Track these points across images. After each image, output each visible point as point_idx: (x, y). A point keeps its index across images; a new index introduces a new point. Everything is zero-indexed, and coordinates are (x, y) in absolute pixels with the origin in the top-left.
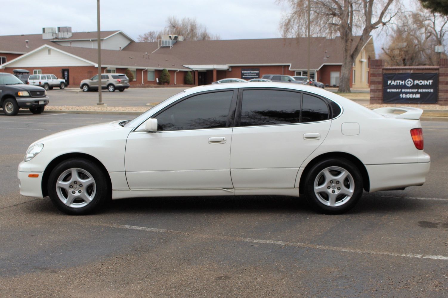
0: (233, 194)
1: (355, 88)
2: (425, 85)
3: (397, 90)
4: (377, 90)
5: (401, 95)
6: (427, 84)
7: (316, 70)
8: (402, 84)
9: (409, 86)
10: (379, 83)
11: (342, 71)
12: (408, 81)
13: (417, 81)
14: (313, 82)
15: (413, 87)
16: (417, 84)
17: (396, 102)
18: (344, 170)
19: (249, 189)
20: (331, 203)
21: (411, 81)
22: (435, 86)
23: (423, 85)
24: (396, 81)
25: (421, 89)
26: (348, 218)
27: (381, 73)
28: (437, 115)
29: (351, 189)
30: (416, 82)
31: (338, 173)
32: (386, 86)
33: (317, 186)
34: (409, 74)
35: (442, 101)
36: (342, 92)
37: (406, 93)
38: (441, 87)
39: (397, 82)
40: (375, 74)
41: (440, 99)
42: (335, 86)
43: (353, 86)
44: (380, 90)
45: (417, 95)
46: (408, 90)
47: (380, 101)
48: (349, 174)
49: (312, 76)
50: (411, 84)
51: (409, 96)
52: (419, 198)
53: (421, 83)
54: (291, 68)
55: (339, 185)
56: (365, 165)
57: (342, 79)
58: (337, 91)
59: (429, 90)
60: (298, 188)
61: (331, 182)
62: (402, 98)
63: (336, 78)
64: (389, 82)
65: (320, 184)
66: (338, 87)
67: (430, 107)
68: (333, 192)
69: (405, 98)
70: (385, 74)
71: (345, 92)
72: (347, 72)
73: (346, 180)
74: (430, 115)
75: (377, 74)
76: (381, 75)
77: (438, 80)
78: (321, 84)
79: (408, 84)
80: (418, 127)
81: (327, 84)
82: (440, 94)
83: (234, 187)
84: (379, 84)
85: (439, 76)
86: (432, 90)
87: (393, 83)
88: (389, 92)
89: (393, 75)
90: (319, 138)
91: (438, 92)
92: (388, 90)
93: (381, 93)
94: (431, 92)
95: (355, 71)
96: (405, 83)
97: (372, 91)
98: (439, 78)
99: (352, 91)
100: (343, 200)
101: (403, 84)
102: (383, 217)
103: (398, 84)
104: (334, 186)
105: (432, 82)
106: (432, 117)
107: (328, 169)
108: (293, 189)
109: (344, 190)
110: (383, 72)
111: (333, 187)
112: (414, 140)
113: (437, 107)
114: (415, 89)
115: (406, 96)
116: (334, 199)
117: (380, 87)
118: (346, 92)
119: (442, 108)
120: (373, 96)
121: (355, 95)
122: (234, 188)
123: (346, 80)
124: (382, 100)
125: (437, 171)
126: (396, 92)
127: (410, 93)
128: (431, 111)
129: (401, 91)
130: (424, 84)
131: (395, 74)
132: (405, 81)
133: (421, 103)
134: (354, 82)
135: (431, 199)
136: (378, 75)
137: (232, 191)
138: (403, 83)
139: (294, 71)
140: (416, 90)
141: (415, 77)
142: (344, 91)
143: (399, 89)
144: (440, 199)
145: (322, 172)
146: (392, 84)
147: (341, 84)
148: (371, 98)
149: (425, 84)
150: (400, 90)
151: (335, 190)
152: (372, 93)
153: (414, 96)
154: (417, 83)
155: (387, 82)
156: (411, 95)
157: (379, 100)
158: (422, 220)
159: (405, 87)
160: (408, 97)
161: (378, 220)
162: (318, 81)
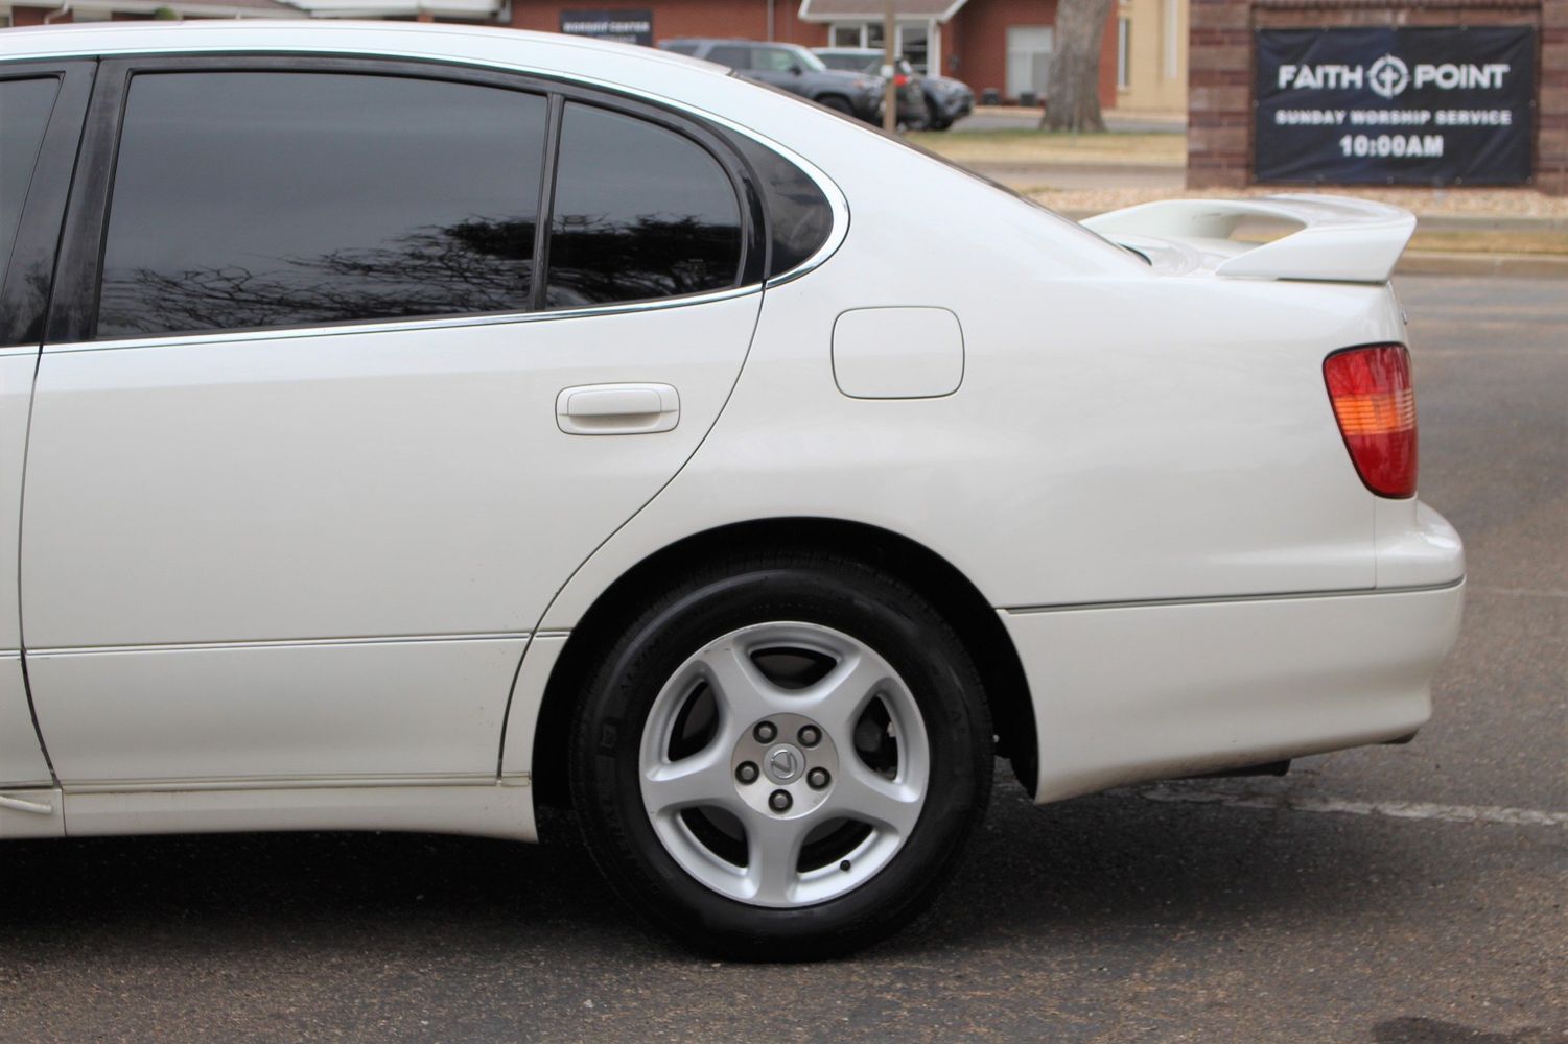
0: (54, 829)
1: (1128, 110)
2: (1467, 90)
3: (1328, 118)
4: (1223, 114)
5: (1346, 142)
6: (1478, 84)
7: (932, 19)
8: (1352, 83)
9: (1387, 92)
10: (1232, 77)
11: (1060, 23)
12: (1383, 70)
13: (1430, 68)
14: (919, 77)
15: (1412, 98)
16: (1430, 86)
17: (1321, 177)
18: (853, 650)
19: (174, 791)
20: (764, 885)
21: (1395, 70)
22: (1519, 92)
23: (1457, 89)
24: (1320, 71)
25: (1446, 108)
26: (882, 990)
27: (1242, 24)
28: (1529, 247)
29: (905, 780)
30: (1425, 73)
31: (812, 669)
32: (1268, 94)
33: (666, 759)
34: (1386, 30)
35: (1555, 170)
36: (1064, 128)
37: (1373, 132)
38: (1550, 99)
39: (1326, 77)
40: (1211, 32)
41: (1544, 164)
42: (1028, 101)
43: (1121, 101)
44: (1238, 114)
45: (1428, 140)
46: (1383, 117)
47: (1240, 174)
48: (889, 671)
49: (918, 48)
50: (1395, 83)
51: (1386, 146)
52: (1391, 810)
53: (1447, 76)
54: (811, 9)
55: (816, 757)
56: (1001, 613)
57: (1061, 66)
58: (1035, 124)
59: (1490, 117)
60: (527, 783)
61: (765, 731)
62: (1353, 155)
63: (1037, 58)
64: (1285, 74)
65: (683, 746)
66: (1042, 104)
67: (1496, 203)
68: (780, 802)
69: (1367, 157)
70: (1265, 32)
71: (1075, 128)
72: (1087, 30)
73: (873, 715)
74: (1493, 246)
75: (1226, 32)
76: (1246, 37)
77: (1539, 62)
78: (957, 91)
79: (1382, 84)
80: (1376, 337)
81: (990, 90)
82: (1545, 136)
83: (59, 777)
84: (1233, 83)
85: (1542, 42)
86: (1505, 118)
87: (1307, 79)
88: (1287, 127)
89: (1303, 38)
90: (673, 418)
91: (1538, 128)
92: (1282, 117)
93: (1241, 134)
94: (1498, 127)
95: (1128, 23)
96: (1366, 80)
97: (1196, 119)
98: (1540, 52)
99: (1109, 126)
100: (848, 857)
101: (1359, 83)
102: (1133, 984)
103: (1332, 83)
104: (783, 762)
105: (1505, 76)
106: (1500, 258)
107: (738, 640)
108: (494, 785)
109: (857, 786)
110: (1252, 21)
111: (781, 768)
112: (1351, 427)
113: (1528, 205)
114: (1419, 108)
115: (1373, 143)
116: (790, 855)
117: (1239, 98)
118: (1082, 130)
119: (1554, 210)
120: (1201, 146)
121: (1124, 142)
122: (57, 783)
123: (1082, 68)
124: (1247, 166)
125: (1518, 591)
126: (1322, 127)
127: (1391, 130)
128: (1497, 224)
129: (1347, 119)
130: (1463, 84)
131: (1319, 31)
132: (1367, 67)
133: (1448, 184)
134: (1127, 81)
135: (1471, 813)
136: (1227, 38)
137: (46, 808)
138: (1357, 76)
139: (825, 26)
140: (1423, 117)
141: (1415, 46)
142: (1070, 126)
143: (1333, 108)
144: (1536, 815)
145: (698, 663)
146: (1299, 83)
147: (1055, 89)
148: (1192, 155)
149: (1472, 84)
150: (1340, 116)
151: (791, 788)
152: (1195, 132)
153: (1414, 147)
154: (1429, 78)
155: (1276, 76)
156: (1399, 140)
157: (1231, 166)
158: (1401, 1011)
159: (1365, 98)
160: (1384, 152)
161: (1088, 1008)
162: (947, 71)
